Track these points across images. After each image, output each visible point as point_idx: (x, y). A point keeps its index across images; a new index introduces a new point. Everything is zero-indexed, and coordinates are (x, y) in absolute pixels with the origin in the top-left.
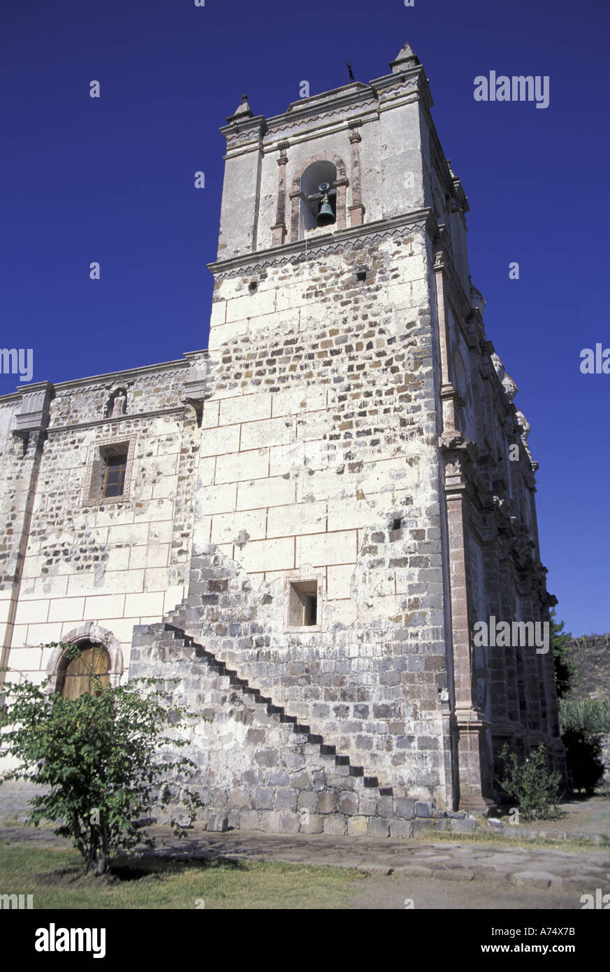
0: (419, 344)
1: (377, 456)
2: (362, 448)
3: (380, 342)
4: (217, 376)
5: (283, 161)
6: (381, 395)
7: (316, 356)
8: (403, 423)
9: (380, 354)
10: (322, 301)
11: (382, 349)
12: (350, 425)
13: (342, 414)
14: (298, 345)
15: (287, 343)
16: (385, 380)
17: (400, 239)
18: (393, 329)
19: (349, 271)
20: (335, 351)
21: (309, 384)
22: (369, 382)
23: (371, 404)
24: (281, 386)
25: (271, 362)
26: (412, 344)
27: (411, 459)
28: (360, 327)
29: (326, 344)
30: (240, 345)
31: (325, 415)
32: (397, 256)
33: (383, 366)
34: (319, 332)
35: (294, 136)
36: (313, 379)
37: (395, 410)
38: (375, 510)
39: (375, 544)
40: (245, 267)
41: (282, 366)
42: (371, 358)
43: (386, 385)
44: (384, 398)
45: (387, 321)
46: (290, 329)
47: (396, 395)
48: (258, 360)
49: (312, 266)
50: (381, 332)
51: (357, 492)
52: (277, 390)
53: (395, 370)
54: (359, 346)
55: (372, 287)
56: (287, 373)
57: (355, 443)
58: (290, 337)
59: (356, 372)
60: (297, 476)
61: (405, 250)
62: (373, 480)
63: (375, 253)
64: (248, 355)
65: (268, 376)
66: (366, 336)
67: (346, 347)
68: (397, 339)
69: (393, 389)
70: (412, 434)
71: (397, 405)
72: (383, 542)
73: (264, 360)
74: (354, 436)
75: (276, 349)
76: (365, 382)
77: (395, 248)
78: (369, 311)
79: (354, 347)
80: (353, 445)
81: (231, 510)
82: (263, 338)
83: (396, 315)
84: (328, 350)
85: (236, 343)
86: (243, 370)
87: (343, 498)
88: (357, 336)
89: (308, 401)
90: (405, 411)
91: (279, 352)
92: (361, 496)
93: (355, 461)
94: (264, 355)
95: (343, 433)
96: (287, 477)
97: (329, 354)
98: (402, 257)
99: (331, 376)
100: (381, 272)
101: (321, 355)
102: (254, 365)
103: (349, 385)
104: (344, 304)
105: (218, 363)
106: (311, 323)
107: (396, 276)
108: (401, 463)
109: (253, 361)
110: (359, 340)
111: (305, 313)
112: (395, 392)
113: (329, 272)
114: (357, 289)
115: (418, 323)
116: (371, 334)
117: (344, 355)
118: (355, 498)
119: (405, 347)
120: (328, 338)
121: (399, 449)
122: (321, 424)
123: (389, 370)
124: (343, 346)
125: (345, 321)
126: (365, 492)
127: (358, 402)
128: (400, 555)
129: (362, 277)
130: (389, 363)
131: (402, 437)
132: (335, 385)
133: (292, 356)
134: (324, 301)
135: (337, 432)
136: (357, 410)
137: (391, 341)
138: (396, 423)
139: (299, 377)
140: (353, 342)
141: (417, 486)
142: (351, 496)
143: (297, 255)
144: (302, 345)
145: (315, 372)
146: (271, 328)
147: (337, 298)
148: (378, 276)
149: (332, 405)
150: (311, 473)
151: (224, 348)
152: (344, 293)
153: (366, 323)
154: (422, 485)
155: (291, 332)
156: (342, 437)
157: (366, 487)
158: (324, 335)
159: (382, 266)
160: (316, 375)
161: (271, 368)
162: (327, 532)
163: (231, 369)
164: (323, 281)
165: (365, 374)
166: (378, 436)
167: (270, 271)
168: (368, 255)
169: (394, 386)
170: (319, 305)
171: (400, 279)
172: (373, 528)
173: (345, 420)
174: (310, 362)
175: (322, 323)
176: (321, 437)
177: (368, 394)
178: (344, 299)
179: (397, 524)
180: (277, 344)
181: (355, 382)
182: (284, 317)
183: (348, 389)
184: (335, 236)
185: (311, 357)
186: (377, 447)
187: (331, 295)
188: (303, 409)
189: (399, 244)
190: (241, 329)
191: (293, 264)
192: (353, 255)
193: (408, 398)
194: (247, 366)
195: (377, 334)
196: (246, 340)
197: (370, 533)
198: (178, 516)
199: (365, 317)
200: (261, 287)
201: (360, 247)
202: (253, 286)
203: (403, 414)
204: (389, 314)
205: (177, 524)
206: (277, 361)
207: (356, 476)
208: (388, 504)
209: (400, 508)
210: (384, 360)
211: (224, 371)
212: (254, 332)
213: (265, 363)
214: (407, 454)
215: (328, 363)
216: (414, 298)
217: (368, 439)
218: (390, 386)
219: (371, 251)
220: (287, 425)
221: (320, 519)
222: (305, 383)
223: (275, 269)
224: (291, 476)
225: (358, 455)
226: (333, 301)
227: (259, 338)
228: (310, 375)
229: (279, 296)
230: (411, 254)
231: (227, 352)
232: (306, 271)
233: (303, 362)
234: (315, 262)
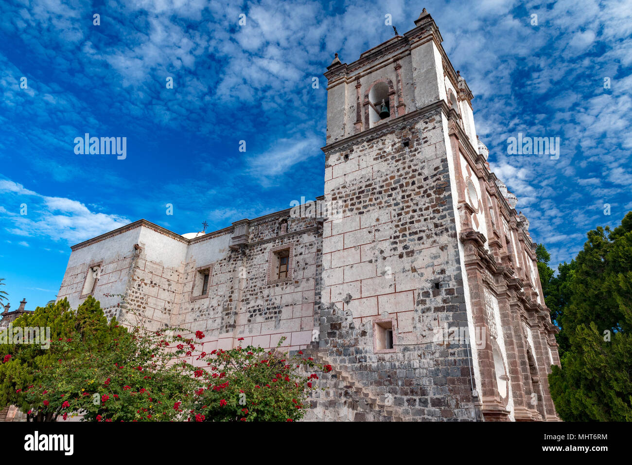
0: (442, 179)
1: (422, 246)
2: (412, 243)
3: (419, 181)
5: (358, 86)
6: (422, 211)
7: (383, 192)
8: (436, 226)
9: (420, 187)
10: (385, 161)
11: (421, 184)
12: (405, 229)
13: (400, 223)
14: (373, 187)
15: (366, 186)
16: (424, 202)
17: (428, 120)
18: (426, 172)
19: (399, 142)
20: (394, 188)
21: (380, 208)
22: (414, 204)
23: (416, 216)
24: (365, 210)
25: (358, 198)
26: (438, 179)
27: (442, 247)
28: (407, 173)
29: (388, 185)
30: (341, 190)
31: (390, 225)
32: (426, 130)
33: (422, 194)
34: (384, 178)
35: (364, 71)
36: (383, 205)
37: (431, 219)
38: (423, 279)
39: (424, 299)
40: (341, 147)
41: (365, 199)
42: (415, 190)
43: (424, 204)
44: (424, 212)
45: (422, 168)
46: (367, 178)
47: (431, 210)
48: (351, 197)
49: (378, 142)
50: (420, 174)
51: (412, 268)
52: (363, 213)
53: (429, 195)
54: (407, 184)
55: (413, 149)
56: (367, 203)
57: (409, 240)
58: (368, 183)
59: (406, 199)
60: (376, 261)
61: (430, 126)
62: (421, 261)
63: (413, 130)
64: (346, 195)
65: (357, 206)
66: (411, 178)
67: (400, 185)
68: (429, 178)
69: (429, 207)
70: (442, 232)
71: (432, 216)
72: (429, 297)
73: (355, 197)
74: (408, 236)
75: (360, 190)
76: (412, 204)
77: (424, 125)
78: (411, 164)
79: (405, 185)
80: (407, 241)
81: (341, 282)
82: (353, 185)
83: (427, 164)
84: (390, 188)
85: (339, 189)
87: (403, 272)
88: (406, 178)
89: (380, 218)
90: (436, 219)
91: (363, 192)
92: (414, 270)
93: (409, 250)
94: (354, 194)
95: (401, 234)
96: (371, 262)
97: (390, 190)
98: (429, 130)
99: (392, 202)
100: (417, 141)
101: (386, 191)
102: (349, 200)
103: (403, 207)
104: (397, 161)
105: (330, 201)
106: (379, 174)
107: (426, 142)
108: (435, 250)
109: (349, 198)
110: (407, 180)
111: (376, 169)
112: (430, 208)
113: (388, 144)
114: (404, 152)
115: (441, 167)
116: (413, 176)
117: (399, 190)
118: (411, 272)
119: (434, 182)
120: (389, 181)
121: (434, 241)
122: (388, 231)
123: (425, 196)
124: (398, 185)
125: (398, 170)
126: (417, 267)
127: (409, 216)
128: (441, 304)
129: (406, 144)
130: (425, 192)
131: (436, 234)
132: (395, 208)
133: (370, 193)
135: (398, 234)
136: (409, 221)
137: (425, 179)
138: (432, 226)
139: (374, 205)
140: (404, 182)
141: (447, 263)
142: (408, 271)
143: (369, 137)
144: (375, 186)
145: (383, 201)
146: (357, 178)
147: (393, 158)
148: (415, 143)
149: (394, 219)
150: (384, 258)
151: (332, 193)
152: (396, 155)
153: (410, 170)
154: (450, 262)
155: (368, 180)
156: (401, 237)
157: (416, 265)
158: (387, 180)
159: (418, 137)
160: (384, 203)
161: (359, 201)
162: (396, 292)
164: (385, 150)
165: (412, 199)
166: (422, 234)
167: (355, 147)
168: (409, 132)
169: (429, 205)
170: (383, 163)
171: (428, 143)
172: (423, 289)
173: (402, 227)
174: (380, 196)
175: (385, 174)
176: (389, 238)
177: (414, 211)
178: (397, 158)
179: (437, 286)
180: (361, 188)
181: (406, 204)
182: (363, 172)
183: (403, 209)
184: (389, 123)
185: (380, 193)
186: (421, 241)
187: (389, 157)
188: (377, 223)
189: (426, 123)
190: (341, 181)
191: (367, 142)
192: (401, 133)
193: (438, 211)
194: (345, 201)
195: (417, 176)
196: (344, 187)
197: (421, 292)
198: (317, 287)
199: (410, 167)
200: (351, 157)
201: (404, 128)
202: (347, 157)
203: (436, 221)
204: (424, 164)
205: (317, 292)
206: (362, 197)
207: (410, 259)
208: (429, 275)
209: (438, 276)
210: (422, 190)
212: (348, 182)
213: (355, 199)
214: (440, 244)
215: (390, 195)
216: (438, 153)
217: (416, 237)
218: (427, 205)
219: (410, 130)
220: (369, 232)
221: (391, 285)
222: (378, 208)
223: (357, 146)
224: (373, 261)
225: (410, 246)
226: (390, 160)
227: (351, 185)
228: (381, 203)
229: (361, 161)
230: (434, 128)
231: (334, 194)
232: (375, 145)
233: (376, 196)
234: (379, 139)
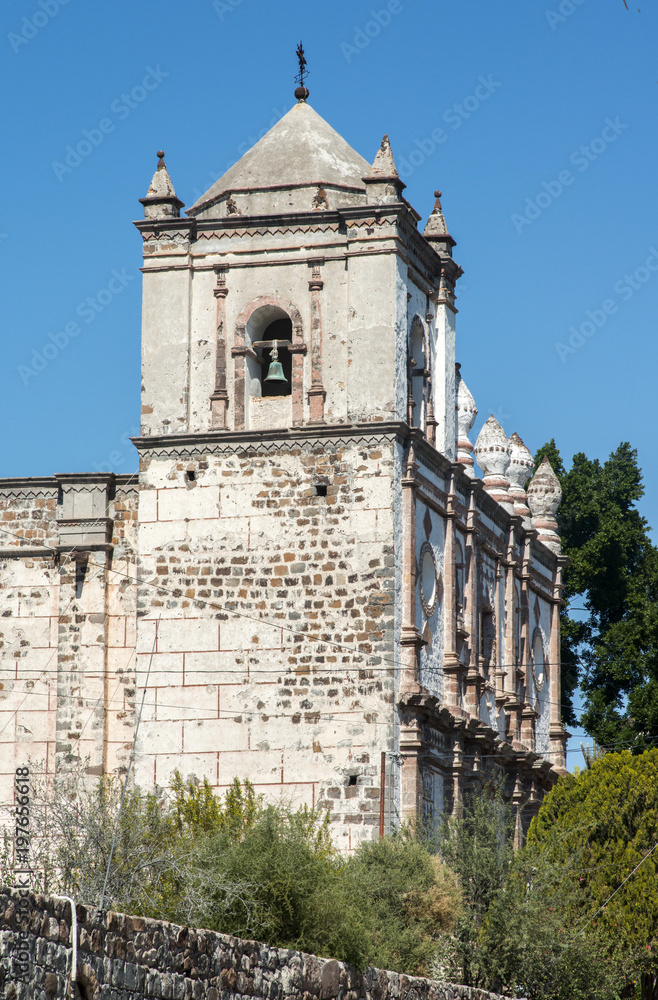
0: (382, 588)
1: (335, 708)
2: (319, 698)
3: (340, 578)
4: (152, 589)
5: (221, 292)
6: (340, 641)
7: (269, 583)
8: (363, 675)
9: (342, 593)
10: (276, 514)
11: (342, 587)
12: (307, 671)
13: (298, 656)
14: (248, 566)
15: (235, 561)
16: (344, 624)
17: (367, 451)
18: (355, 565)
19: (307, 481)
20: (290, 580)
21: (261, 616)
22: (327, 624)
23: (329, 649)
24: (230, 614)
25: (217, 582)
26: (374, 586)
27: (369, 715)
28: (319, 556)
29: (281, 570)
30: (177, 553)
31: (281, 656)
32: (362, 473)
33: (343, 608)
34: (272, 553)
35: (236, 253)
36: (267, 611)
37: (355, 660)
38: (332, 765)
39: (330, 799)
40: (179, 450)
41: (230, 589)
42: (330, 596)
43: (346, 630)
44: (343, 644)
45: (348, 554)
46: (238, 543)
47: (356, 643)
48: (200, 577)
49: (263, 464)
50: (343, 566)
51: (314, 744)
52: (225, 617)
53: (355, 614)
54: (318, 579)
55: (334, 507)
56: (235, 599)
57: (313, 691)
58: (238, 554)
59: (313, 610)
60: (249, 720)
61: (372, 466)
62: (330, 733)
63: (338, 463)
64: (189, 568)
65: (212, 599)
66: (325, 568)
67: (303, 577)
68: (359, 578)
69: (353, 635)
70: (371, 689)
71: (357, 654)
72: (339, 797)
73: (209, 578)
74: (311, 682)
75: (221, 566)
76: (323, 624)
77: (360, 461)
78: (329, 538)
79: (312, 579)
80: (309, 693)
81: (177, 751)
82: (205, 549)
83: (359, 548)
84: (283, 578)
85: (172, 549)
86: (183, 587)
87: (299, 749)
88: (315, 566)
89: (260, 637)
90: (364, 663)
91: (226, 571)
92: (317, 748)
93: (311, 711)
94: (208, 571)
95: (299, 678)
96: (238, 720)
97: (284, 584)
98: (369, 476)
99: (286, 610)
100: (343, 490)
101: (275, 583)
102: (196, 582)
103: (306, 624)
104: (301, 523)
105: (150, 573)
106: (263, 541)
107: (360, 499)
108: (357, 718)
109: (194, 577)
110: (318, 571)
111: (256, 527)
112: (355, 639)
113: (283, 478)
114: (317, 507)
115: (382, 562)
116: (329, 567)
117: (300, 587)
118: (311, 750)
119: (367, 588)
120: (282, 563)
121: (357, 703)
122: (275, 664)
123: (349, 612)
124: (299, 576)
125: (302, 545)
126: (322, 744)
127: (315, 645)
128: (356, 811)
129: (322, 491)
130: (349, 604)
131: (361, 691)
132: (291, 622)
133: (241, 578)
135: (293, 676)
136: (315, 655)
137: (352, 579)
138: (354, 675)
139: (249, 606)
140: (311, 573)
141: (374, 743)
142: (308, 748)
143: (245, 446)
144: (253, 566)
145: (268, 603)
146: (215, 538)
147: (293, 513)
148: (340, 494)
149: (288, 645)
150: (265, 718)
151: (158, 554)
152: (301, 509)
153: (326, 551)
154: (378, 743)
155: (240, 547)
156: (298, 683)
157: (322, 739)
158: (277, 559)
159: (345, 482)
160: (269, 606)
161: (217, 589)
162: (282, 783)
163: (169, 583)
164: (277, 488)
165: (323, 613)
166: (336, 686)
167: (210, 460)
168: (329, 464)
169: (354, 632)
170: (272, 519)
171: (364, 504)
172: (329, 783)
173: (302, 664)
174: (262, 589)
175: (276, 543)
176: (276, 680)
177: (327, 638)
178: (302, 517)
179: (353, 780)
180: (223, 561)
181: (313, 621)
182: (229, 527)
183: (305, 629)
185: (263, 583)
186: (335, 699)
187: (286, 509)
188: (255, 645)
189: (365, 457)
190: (177, 532)
191: (240, 456)
192: (312, 460)
193: (366, 648)
194: (188, 582)
195: (337, 567)
196: (185, 549)
197: (326, 787)
199: (325, 544)
200: (201, 479)
201: (319, 451)
202: (191, 477)
203: (362, 665)
204: (351, 546)
206: (224, 582)
207: (312, 727)
208: (343, 761)
209: (356, 765)
210: (344, 600)
211: (160, 584)
212: (195, 540)
213: (209, 582)
214: (365, 709)
215: (283, 594)
216: (379, 530)
217: (326, 688)
218: (350, 631)
219: (334, 459)
220: (238, 661)
221: (275, 769)
222: (258, 614)
223: (217, 459)
224: (244, 719)
225: (315, 704)
226: (288, 517)
227: (201, 549)
228: (262, 605)
229: (224, 498)
230: (378, 474)
231: (162, 560)
232: (256, 471)
233: (255, 588)
234: (267, 460)
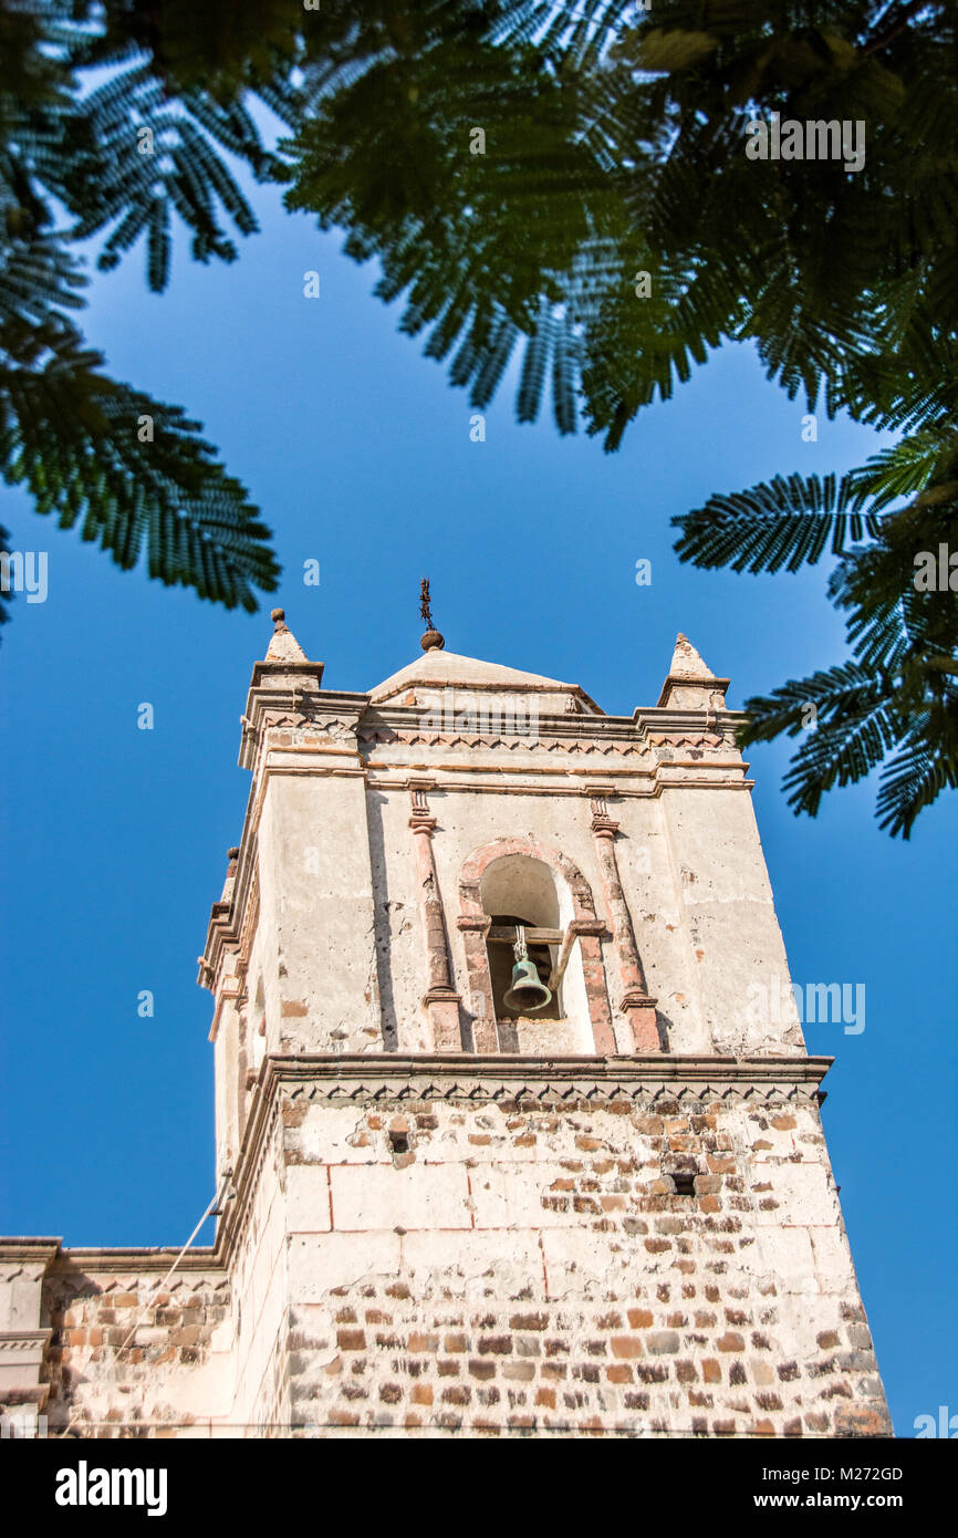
0: (856, 1396)
3: (760, 1368)
4: (329, 1384)
5: (424, 825)
7: (603, 1374)
9: (766, 1402)
10: (596, 1226)
11: (768, 1390)
14: (551, 1334)
15: (519, 1322)
17: (762, 1112)
18: (793, 1343)
19: (653, 1163)
20: (650, 1370)
25: (482, 1370)
26: (839, 1390)
28: (706, 1320)
29: (625, 1347)
30: (383, 1303)
32: (762, 1154)
34: (603, 1309)
35: (444, 768)
40: (374, 1086)
41: (517, 1386)
42: (747, 1410)
45: (768, 1317)
46: (521, 1285)
48: (443, 1356)
49: (553, 1127)
50: (760, 1342)
54: (712, 1370)
55: (716, 1218)
56: (529, 1410)
58: (525, 1309)
61: (781, 1142)
63: (709, 1134)
64: (413, 1337)
65: (475, 1409)
66: (723, 1346)
67: (678, 1364)
68: (803, 1371)
75: (489, 1333)
77: (754, 1133)
78: (719, 1281)
79: (699, 1370)
82: (448, 1294)
83: (788, 1305)
84: (633, 1363)
85: (371, 1293)
86: (403, 1380)
88: (702, 1341)
91: (502, 1346)
94: (460, 1344)
97: (637, 1378)
98: (778, 1161)
100: (732, 1185)
101: (618, 1374)
102: (433, 1367)
104: (656, 1247)
105: (323, 1345)
106: (577, 1281)
107: (769, 1205)
109: (429, 1357)
110: (709, 1352)
111: (557, 1251)
113: (602, 1156)
114: (680, 1216)
115: (844, 1337)
116: (731, 1344)
119: (825, 1396)
120: (626, 1331)
124: (668, 1361)
125: (663, 1293)
129: (684, 1186)
133: (540, 1360)
134: (602, 1226)
137: (788, 1372)
140: (694, 1355)
143: (512, 1089)
144: (561, 1335)
145: (608, 1420)
146: (467, 1272)
147: (632, 1226)
148: (725, 1194)
151: (338, 1304)
152: (650, 1218)
153: (718, 1309)
155: (526, 1294)
158: (613, 1321)
159: (732, 1171)
161: (487, 1385)
163: (368, 1370)
164: (591, 1175)
167: (443, 1112)
168: (692, 1134)
170: (592, 1236)
171: (780, 1215)
174: (589, 1389)
175: (606, 1288)
178: (653, 1235)
180: (490, 1322)
182: (497, 1249)
187: (616, 1216)
189: (764, 1125)
190: (379, 1255)
191: (504, 1107)
192: (656, 1125)
194: (414, 1369)
195: (749, 1346)
196: (400, 1293)
199: (713, 1294)
200: (423, 1149)
201: (669, 1109)
202: (401, 1143)
204: (771, 1300)
206: (499, 1371)
210: (778, 1419)
211: (347, 1373)
212: (422, 1275)
213: (464, 1369)
215: (639, 1402)
216: (823, 1270)
219: (697, 1125)
223: (454, 1110)
226: (622, 1234)
227: (438, 1295)
229: (478, 1187)
230: (796, 1159)
231: (347, 1316)
232: (542, 1138)
233: (571, 1385)
234: (562, 1117)
